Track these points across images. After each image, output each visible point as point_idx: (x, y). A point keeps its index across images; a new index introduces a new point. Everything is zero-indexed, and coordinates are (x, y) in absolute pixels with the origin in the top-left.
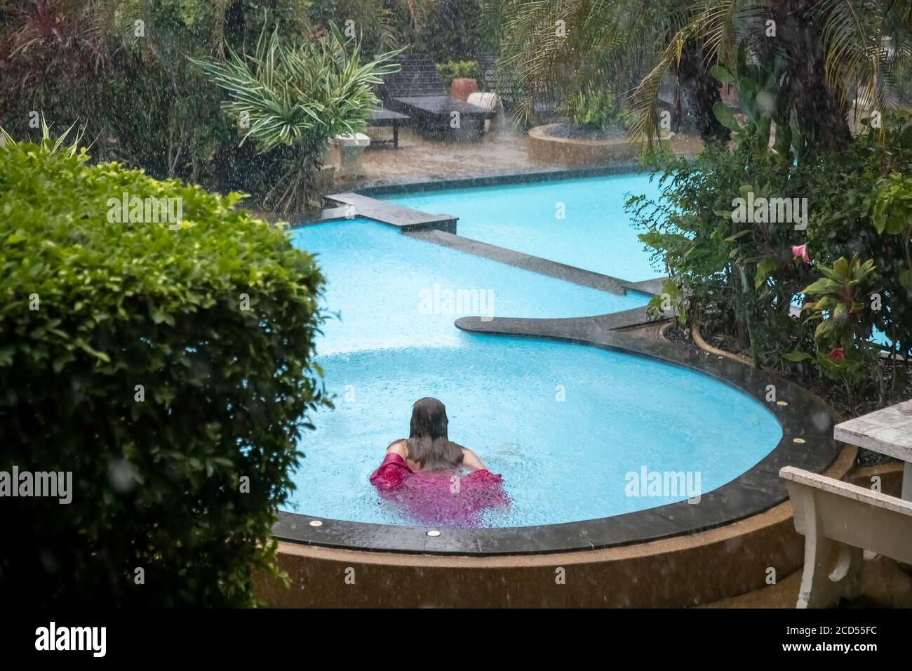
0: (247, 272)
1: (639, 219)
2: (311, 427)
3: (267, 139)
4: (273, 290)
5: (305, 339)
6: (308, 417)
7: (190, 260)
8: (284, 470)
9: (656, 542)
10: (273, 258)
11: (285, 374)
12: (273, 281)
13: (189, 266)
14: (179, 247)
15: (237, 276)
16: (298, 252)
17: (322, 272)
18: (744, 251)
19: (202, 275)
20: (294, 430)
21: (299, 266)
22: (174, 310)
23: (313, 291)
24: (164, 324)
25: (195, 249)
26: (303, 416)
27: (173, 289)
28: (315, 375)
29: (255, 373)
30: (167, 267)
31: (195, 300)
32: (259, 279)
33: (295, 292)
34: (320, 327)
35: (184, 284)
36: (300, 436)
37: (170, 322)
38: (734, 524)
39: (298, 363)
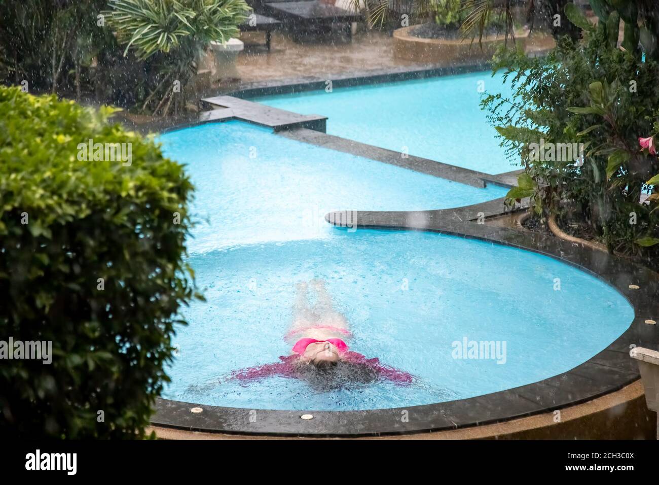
0: (120, 183)
1: (495, 116)
2: (184, 323)
3: (145, 47)
4: (145, 199)
5: (176, 242)
6: (181, 314)
7: (65, 173)
8: (160, 365)
9: (515, 421)
10: (144, 168)
11: (158, 276)
12: (145, 191)
13: (64, 178)
14: (56, 161)
15: (110, 187)
16: (168, 162)
17: (192, 181)
18: (594, 144)
19: (77, 187)
20: (169, 327)
21: (169, 176)
22: (51, 223)
23: (183, 198)
24: (41, 236)
25: (70, 162)
26: (176, 313)
27: (50, 202)
28: (188, 275)
29: (130, 276)
30: (44, 181)
31: (70, 210)
32: (131, 189)
33: (166, 200)
34: (191, 231)
35: (60, 196)
36: (174, 333)
37: (48, 234)
38: (589, 402)
39: (170, 266)
